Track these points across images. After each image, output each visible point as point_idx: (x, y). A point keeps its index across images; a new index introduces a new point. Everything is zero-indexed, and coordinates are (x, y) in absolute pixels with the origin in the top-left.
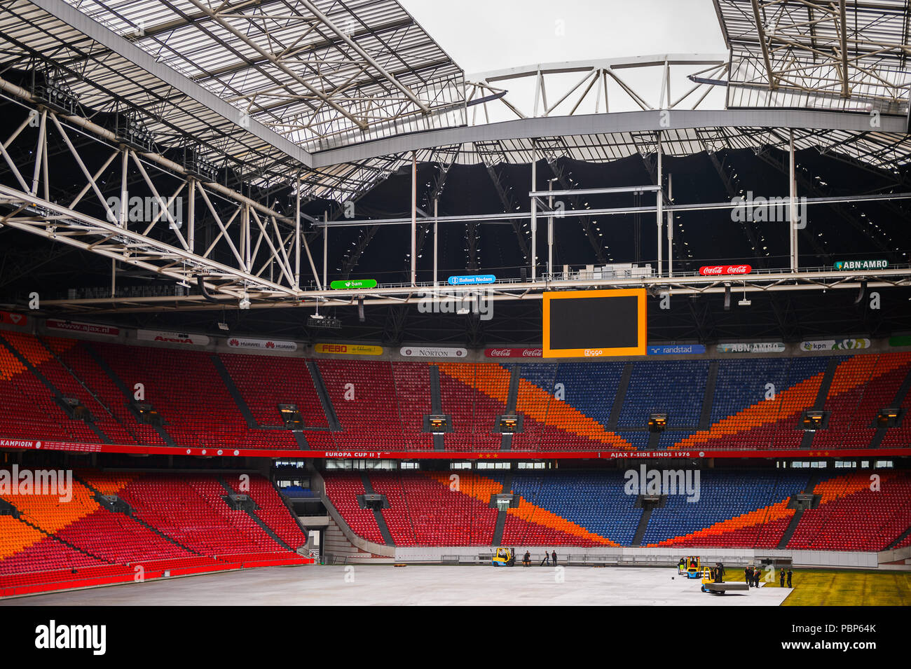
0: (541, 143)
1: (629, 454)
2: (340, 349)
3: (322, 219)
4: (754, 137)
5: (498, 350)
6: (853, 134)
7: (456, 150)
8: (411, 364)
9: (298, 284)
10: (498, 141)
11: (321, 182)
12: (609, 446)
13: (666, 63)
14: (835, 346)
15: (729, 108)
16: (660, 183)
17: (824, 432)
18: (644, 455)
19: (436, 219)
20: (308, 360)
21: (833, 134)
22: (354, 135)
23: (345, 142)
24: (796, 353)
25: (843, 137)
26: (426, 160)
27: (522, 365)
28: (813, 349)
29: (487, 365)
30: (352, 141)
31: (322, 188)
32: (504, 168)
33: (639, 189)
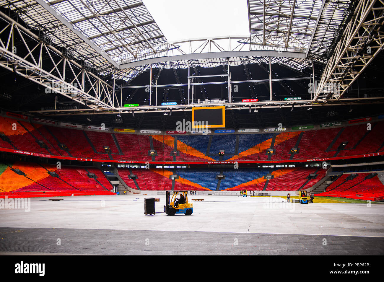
0: (191, 62)
1: (214, 162)
2: (122, 130)
3: (121, 86)
4: (258, 60)
5: (170, 131)
6: (289, 59)
7: (164, 64)
8: (143, 135)
9: (113, 106)
10: (178, 61)
11: (121, 75)
12: (207, 160)
13: (230, 38)
14: (275, 130)
15: (250, 51)
16: (229, 74)
17: (274, 155)
18: (218, 163)
19: (157, 86)
20: (112, 134)
21: (283, 59)
22: (132, 60)
23: (130, 62)
24: (263, 132)
25: (286, 60)
26: (155, 67)
27: (178, 136)
28: (268, 131)
29: (167, 136)
30: (132, 61)
31: (121, 77)
32: (179, 69)
33: (222, 75)
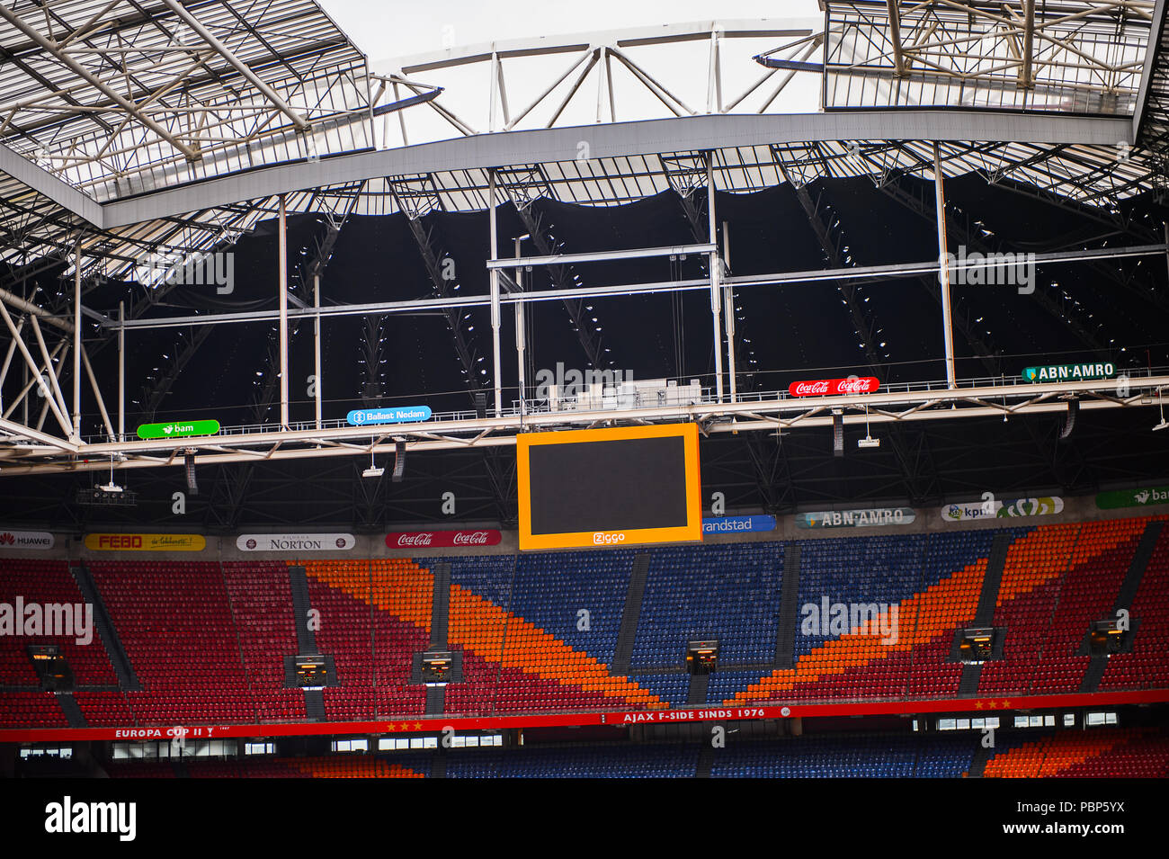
0: (504, 176)
1: (656, 715)
2: (130, 543)
3: (115, 317)
4: (872, 157)
5: (409, 534)
6: (1040, 149)
7: (356, 190)
8: (255, 564)
9: (77, 432)
10: (429, 174)
11: (114, 252)
12: (620, 701)
13: (715, 35)
14: (1002, 512)
15: (828, 110)
16: (713, 239)
17: (999, 666)
18: (683, 716)
19: (318, 311)
20: (73, 563)
21: (1008, 150)
22: (176, 170)
23: (161, 183)
24: (935, 526)
25: (1025, 154)
26: (302, 209)
27: (453, 560)
28: (964, 517)
29: (391, 562)
30: (172, 180)
31: (117, 262)
32: (437, 219)
33: (678, 250)
